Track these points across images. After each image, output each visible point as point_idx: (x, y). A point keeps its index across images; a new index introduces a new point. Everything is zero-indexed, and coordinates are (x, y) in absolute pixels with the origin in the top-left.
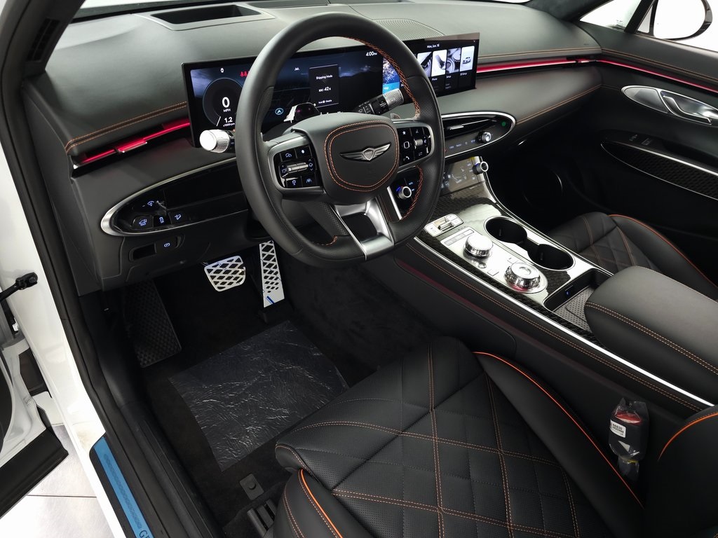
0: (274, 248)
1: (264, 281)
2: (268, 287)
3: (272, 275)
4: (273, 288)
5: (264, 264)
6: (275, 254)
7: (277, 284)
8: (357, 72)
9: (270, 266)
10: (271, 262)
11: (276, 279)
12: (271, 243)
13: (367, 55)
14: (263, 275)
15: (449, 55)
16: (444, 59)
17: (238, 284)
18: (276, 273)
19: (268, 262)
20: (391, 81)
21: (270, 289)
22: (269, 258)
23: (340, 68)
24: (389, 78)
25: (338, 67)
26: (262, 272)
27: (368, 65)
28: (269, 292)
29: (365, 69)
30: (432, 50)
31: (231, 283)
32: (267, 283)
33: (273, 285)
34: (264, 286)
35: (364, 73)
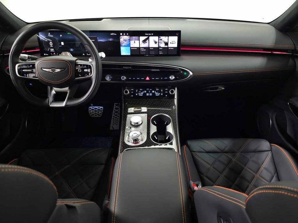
0: (119, 109)
1: (112, 120)
2: (113, 123)
3: (116, 119)
4: (115, 124)
5: (114, 114)
6: (119, 112)
7: (117, 123)
8: (106, 40)
9: (116, 115)
10: (117, 114)
11: (117, 121)
12: (119, 107)
13: (111, 34)
14: (113, 118)
15: (160, 39)
16: (157, 41)
17: (98, 117)
18: (118, 119)
19: (116, 114)
20: (125, 46)
21: (114, 124)
22: (116, 112)
23: (98, 38)
24: (124, 45)
25: (97, 37)
26: (113, 116)
27: (112, 38)
28: (113, 125)
29: (111, 40)
30: (149, 36)
31: (96, 115)
32: (113, 121)
33: (116, 123)
34: (112, 122)
35: (110, 41)
